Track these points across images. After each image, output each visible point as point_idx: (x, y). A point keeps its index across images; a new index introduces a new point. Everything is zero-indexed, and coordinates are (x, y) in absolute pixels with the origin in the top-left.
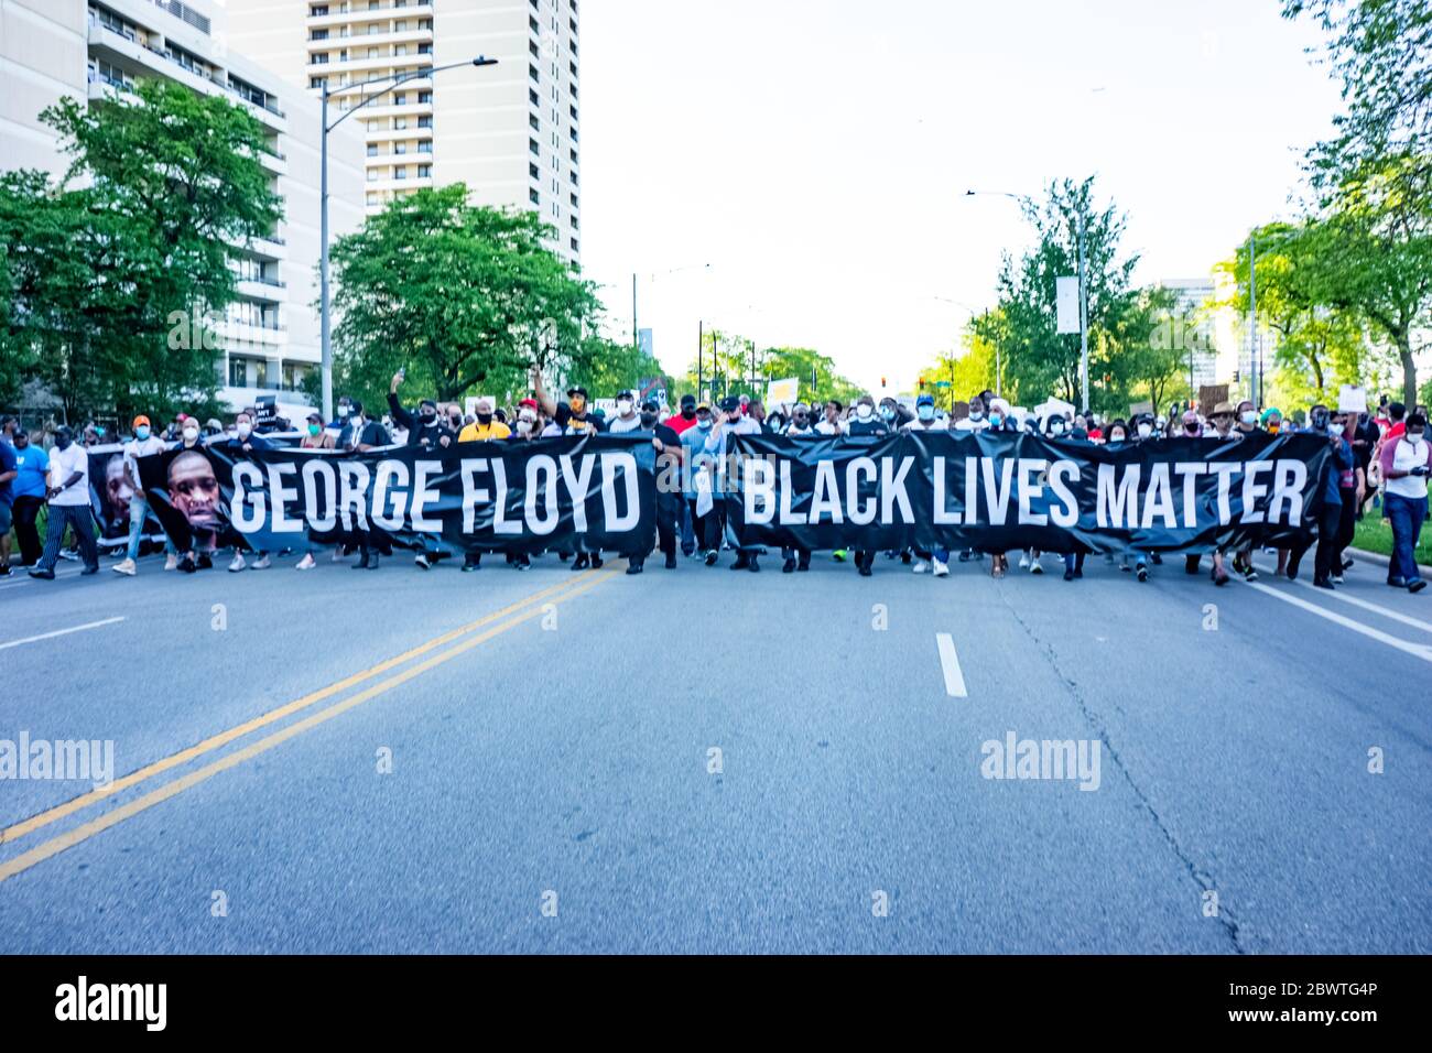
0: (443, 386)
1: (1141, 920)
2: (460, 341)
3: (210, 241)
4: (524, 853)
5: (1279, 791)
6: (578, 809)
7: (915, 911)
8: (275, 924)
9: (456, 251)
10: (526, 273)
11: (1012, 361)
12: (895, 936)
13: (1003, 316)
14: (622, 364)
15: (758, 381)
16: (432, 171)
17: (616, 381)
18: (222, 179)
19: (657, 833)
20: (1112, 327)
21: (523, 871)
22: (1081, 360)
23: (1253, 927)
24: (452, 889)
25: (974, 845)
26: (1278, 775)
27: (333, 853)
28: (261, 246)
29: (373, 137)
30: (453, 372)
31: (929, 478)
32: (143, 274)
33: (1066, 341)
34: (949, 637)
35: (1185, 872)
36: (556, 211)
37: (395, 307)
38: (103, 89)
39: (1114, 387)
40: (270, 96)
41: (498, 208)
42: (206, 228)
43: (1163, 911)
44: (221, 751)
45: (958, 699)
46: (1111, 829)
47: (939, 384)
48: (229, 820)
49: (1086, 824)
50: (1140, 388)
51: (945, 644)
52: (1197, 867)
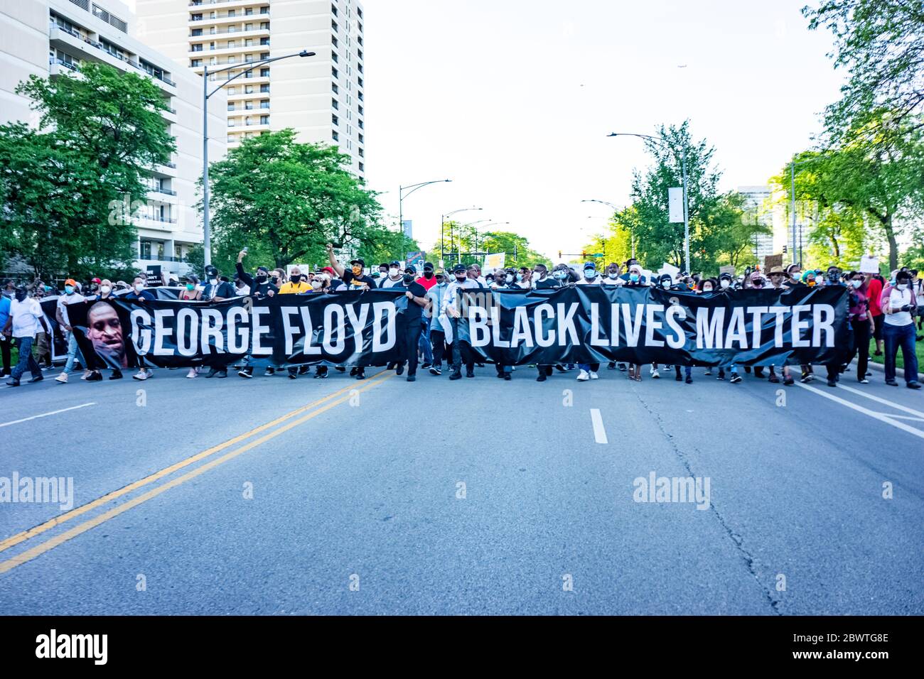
0: (279, 258)
1: (700, 558)
2: (290, 229)
3: (129, 165)
4: (355, 528)
5: (785, 493)
6: (382, 505)
7: (575, 555)
8: (219, 564)
9: (287, 172)
10: (331, 186)
11: (641, 241)
12: (563, 567)
13: (636, 212)
14: (393, 244)
15: (480, 254)
16: (269, 119)
17: (389, 254)
18: (137, 126)
19: (428, 517)
20: (705, 218)
21: (354, 536)
22: (685, 240)
23: (760, 560)
24: (316, 546)
25: (608, 521)
26: (786, 485)
27: (246, 529)
28: (161, 169)
29: (231, 98)
30: (285, 250)
31: (588, 316)
32: (86, 188)
33: (675, 228)
34: (598, 410)
35: (727, 534)
36: (349, 146)
37: (248, 207)
38: (60, 69)
39: (707, 257)
40: (166, 73)
41: (313, 144)
42: (127, 158)
43: (712, 553)
44: (171, 476)
45: (602, 444)
46: (687, 513)
47: (596, 255)
48: (183, 512)
49: (673, 511)
50: (723, 257)
51: (596, 414)
52: (734, 532)
